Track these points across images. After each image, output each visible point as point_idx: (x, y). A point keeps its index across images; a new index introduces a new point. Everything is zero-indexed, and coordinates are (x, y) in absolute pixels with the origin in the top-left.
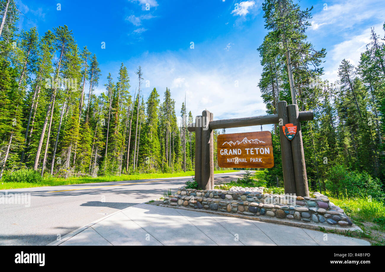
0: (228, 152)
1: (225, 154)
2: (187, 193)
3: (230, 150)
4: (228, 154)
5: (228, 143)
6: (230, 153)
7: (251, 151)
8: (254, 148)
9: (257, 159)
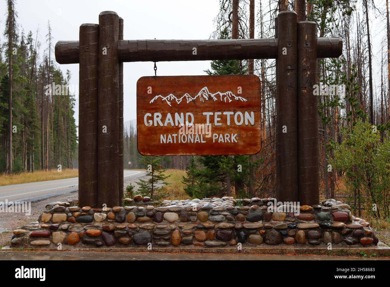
0: (163, 120)
1: (156, 125)
2: (68, 217)
3: (169, 116)
4: (161, 125)
5: (165, 99)
6: (167, 121)
7: (216, 119)
8: (222, 113)
9: (227, 136)
